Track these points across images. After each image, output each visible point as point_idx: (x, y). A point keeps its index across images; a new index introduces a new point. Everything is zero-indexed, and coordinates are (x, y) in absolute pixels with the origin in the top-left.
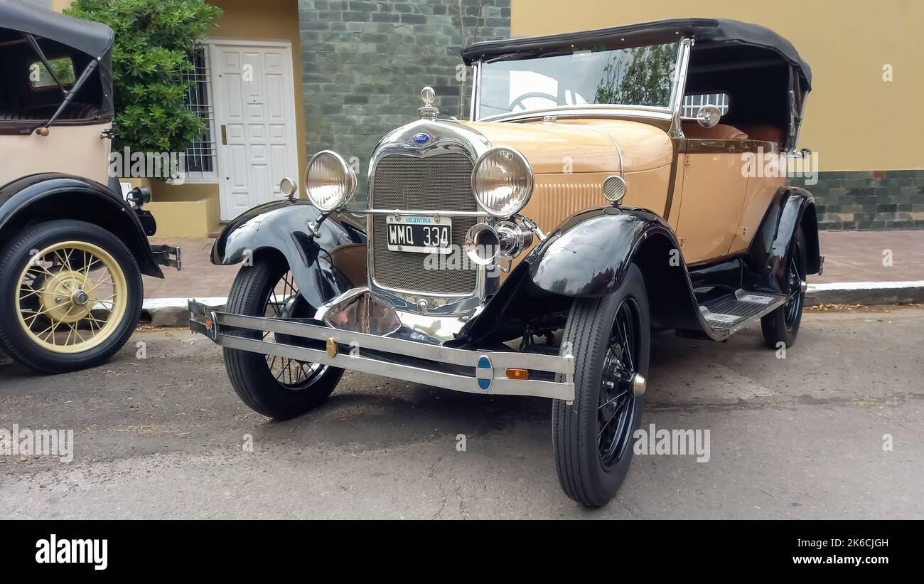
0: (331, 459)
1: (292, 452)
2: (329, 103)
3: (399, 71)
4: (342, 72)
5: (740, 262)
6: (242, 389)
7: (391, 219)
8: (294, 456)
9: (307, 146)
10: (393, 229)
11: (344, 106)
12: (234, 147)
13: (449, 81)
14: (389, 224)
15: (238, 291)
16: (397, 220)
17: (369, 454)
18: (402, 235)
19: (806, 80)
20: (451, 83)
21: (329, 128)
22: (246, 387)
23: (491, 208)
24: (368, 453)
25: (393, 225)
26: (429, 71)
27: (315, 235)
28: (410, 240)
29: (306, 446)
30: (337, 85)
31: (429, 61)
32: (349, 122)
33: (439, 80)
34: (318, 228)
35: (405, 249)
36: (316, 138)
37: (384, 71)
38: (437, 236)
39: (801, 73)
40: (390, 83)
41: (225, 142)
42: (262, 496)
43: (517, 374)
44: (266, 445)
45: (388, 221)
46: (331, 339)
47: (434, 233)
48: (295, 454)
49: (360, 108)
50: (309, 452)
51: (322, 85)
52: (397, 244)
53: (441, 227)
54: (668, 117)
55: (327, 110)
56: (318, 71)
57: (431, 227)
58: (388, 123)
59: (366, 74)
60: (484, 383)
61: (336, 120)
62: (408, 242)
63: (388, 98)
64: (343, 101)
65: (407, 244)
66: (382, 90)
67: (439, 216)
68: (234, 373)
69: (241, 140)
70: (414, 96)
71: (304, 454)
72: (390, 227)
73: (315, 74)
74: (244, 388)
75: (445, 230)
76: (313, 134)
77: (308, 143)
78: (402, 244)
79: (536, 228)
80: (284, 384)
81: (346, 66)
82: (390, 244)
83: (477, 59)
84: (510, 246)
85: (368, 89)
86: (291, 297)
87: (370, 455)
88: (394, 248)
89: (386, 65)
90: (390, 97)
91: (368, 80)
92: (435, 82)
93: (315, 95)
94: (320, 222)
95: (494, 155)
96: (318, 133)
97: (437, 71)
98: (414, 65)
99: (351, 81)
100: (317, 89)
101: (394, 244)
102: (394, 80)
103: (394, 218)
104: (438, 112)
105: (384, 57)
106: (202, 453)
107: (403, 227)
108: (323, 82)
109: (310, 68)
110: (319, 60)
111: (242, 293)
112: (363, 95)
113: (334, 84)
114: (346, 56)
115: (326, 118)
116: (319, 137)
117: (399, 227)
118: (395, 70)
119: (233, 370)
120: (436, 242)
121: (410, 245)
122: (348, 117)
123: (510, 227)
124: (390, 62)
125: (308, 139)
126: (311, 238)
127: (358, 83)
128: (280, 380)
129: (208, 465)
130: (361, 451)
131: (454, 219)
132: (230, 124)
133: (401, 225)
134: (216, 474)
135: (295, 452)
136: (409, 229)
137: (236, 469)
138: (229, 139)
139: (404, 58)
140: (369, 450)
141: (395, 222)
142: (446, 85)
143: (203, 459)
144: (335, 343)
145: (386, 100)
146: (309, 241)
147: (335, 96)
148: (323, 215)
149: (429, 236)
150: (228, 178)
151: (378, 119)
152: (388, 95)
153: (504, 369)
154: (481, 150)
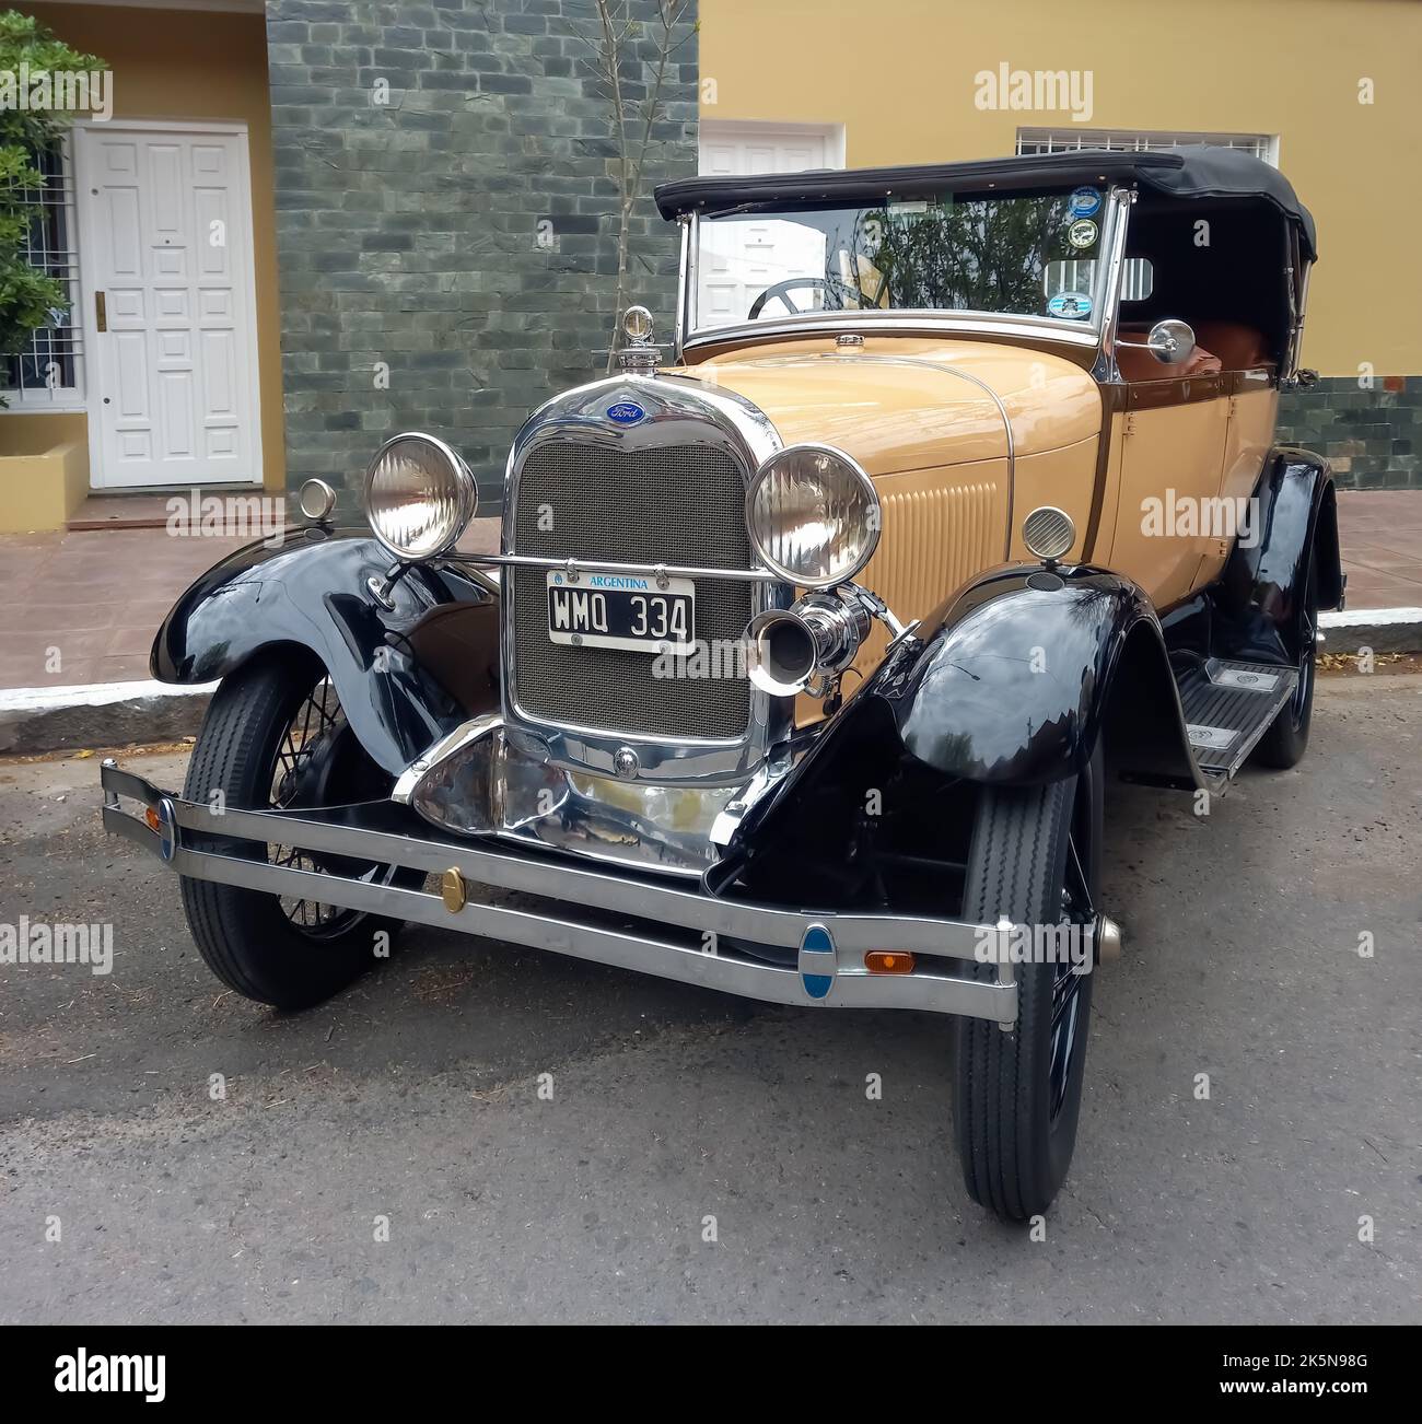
0: (427, 1113)
1: (337, 1096)
2: (330, 251)
3: (476, 186)
4: (359, 188)
5: (1204, 599)
6: (220, 955)
7: (558, 578)
8: (344, 1107)
9: (284, 337)
10: (561, 599)
11: (362, 255)
12: (122, 336)
13: (578, 207)
14: (552, 589)
15: (215, 739)
16: (572, 580)
17: (509, 1090)
18: (581, 610)
19: (1307, 240)
20: (582, 210)
21: (330, 300)
22: (230, 952)
23: (788, 568)
24: (506, 1088)
25: (561, 591)
26: (536, 185)
27: (382, 606)
28: (599, 622)
29: (364, 1077)
30: (348, 214)
31: (537, 166)
32: (372, 288)
33: (557, 203)
34: (387, 590)
35: (589, 641)
36: (304, 321)
37: (446, 186)
38: (663, 618)
39: (1303, 231)
40: (458, 209)
41: (102, 327)
42: (289, 1229)
43: (889, 962)
44: (276, 1080)
45: (551, 581)
46: (453, 871)
47: (654, 611)
48: (346, 1101)
49: (395, 259)
50: (373, 1094)
51: (316, 214)
52: (571, 630)
53: (671, 599)
54: (1092, 341)
55: (326, 264)
56: (309, 186)
57: (649, 597)
58: (453, 289)
59: (409, 192)
60: (818, 985)
61: (346, 283)
62: (597, 627)
63: (454, 239)
64: (359, 246)
65: (593, 631)
66: (440, 223)
67: (668, 575)
68: (204, 921)
69: (137, 322)
70: (507, 235)
71: (364, 1101)
72: (556, 593)
73: (304, 193)
74: (226, 952)
75: (680, 604)
76: (296, 313)
77: (285, 332)
78: (581, 629)
79: (885, 611)
80: (306, 927)
81: (366, 177)
82: (554, 628)
83: (688, 208)
84: (829, 649)
85: (411, 221)
86: (321, 735)
87: (512, 1093)
88: (565, 639)
89: (449, 173)
90: (458, 237)
91: (413, 204)
92: (548, 207)
93: (302, 234)
94: (393, 580)
95: (797, 464)
96: (307, 309)
97: (552, 185)
98: (505, 173)
99: (377, 205)
100: (305, 221)
101: (562, 629)
102: (465, 203)
103: (564, 575)
104: (659, 358)
105: (446, 158)
106: (130, 1113)
107: (585, 595)
108: (320, 207)
109: (292, 180)
110: (311, 165)
111: (224, 744)
112: (400, 232)
113: (342, 211)
114: (366, 156)
115: (323, 279)
116: (308, 318)
117: (575, 594)
118: (468, 183)
119: (203, 915)
120: (660, 629)
121: (600, 633)
122: (370, 277)
123: (827, 607)
124: (458, 167)
125: (285, 321)
126: (372, 611)
127: (390, 210)
128: (297, 919)
129: (152, 1144)
130: (491, 1084)
131: (699, 582)
132: (112, 289)
133: (580, 592)
134: (172, 1171)
135: (343, 1095)
136: (598, 601)
137: (216, 1153)
138: (112, 319)
139: (485, 161)
140: (508, 1080)
141: (565, 584)
142: (572, 214)
143: (139, 1130)
144: (462, 879)
145: (448, 241)
146: (366, 616)
147: (343, 235)
148: (402, 565)
149: (643, 616)
150: (107, 401)
151: (433, 281)
152: (453, 233)
153: (860, 951)
154: (763, 448)
